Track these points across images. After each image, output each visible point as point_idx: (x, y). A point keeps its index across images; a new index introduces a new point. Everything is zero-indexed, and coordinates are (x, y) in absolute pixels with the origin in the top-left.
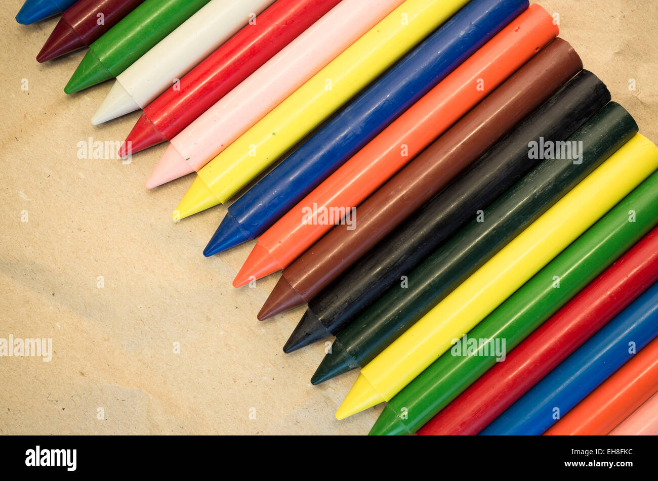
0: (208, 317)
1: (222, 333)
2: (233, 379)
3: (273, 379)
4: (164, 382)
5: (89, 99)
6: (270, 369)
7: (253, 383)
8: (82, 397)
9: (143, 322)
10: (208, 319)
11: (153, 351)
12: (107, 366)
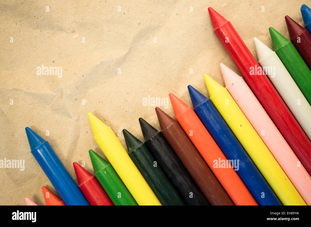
0: (159, 84)
1: (151, 90)
2: (129, 93)
3: (126, 111)
4: (131, 61)
5: (266, 39)
6: (131, 110)
7: (125, 102)
8: (129, 23)
9: (160, 54)
10: (157, 84)
11: (146, 57)
12: (141, 35)
